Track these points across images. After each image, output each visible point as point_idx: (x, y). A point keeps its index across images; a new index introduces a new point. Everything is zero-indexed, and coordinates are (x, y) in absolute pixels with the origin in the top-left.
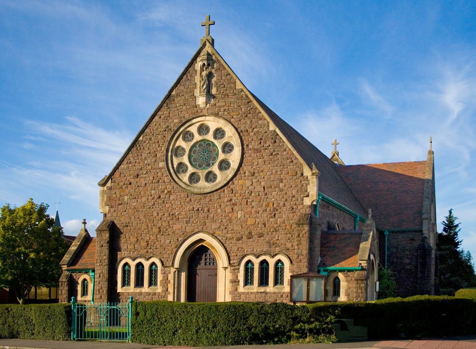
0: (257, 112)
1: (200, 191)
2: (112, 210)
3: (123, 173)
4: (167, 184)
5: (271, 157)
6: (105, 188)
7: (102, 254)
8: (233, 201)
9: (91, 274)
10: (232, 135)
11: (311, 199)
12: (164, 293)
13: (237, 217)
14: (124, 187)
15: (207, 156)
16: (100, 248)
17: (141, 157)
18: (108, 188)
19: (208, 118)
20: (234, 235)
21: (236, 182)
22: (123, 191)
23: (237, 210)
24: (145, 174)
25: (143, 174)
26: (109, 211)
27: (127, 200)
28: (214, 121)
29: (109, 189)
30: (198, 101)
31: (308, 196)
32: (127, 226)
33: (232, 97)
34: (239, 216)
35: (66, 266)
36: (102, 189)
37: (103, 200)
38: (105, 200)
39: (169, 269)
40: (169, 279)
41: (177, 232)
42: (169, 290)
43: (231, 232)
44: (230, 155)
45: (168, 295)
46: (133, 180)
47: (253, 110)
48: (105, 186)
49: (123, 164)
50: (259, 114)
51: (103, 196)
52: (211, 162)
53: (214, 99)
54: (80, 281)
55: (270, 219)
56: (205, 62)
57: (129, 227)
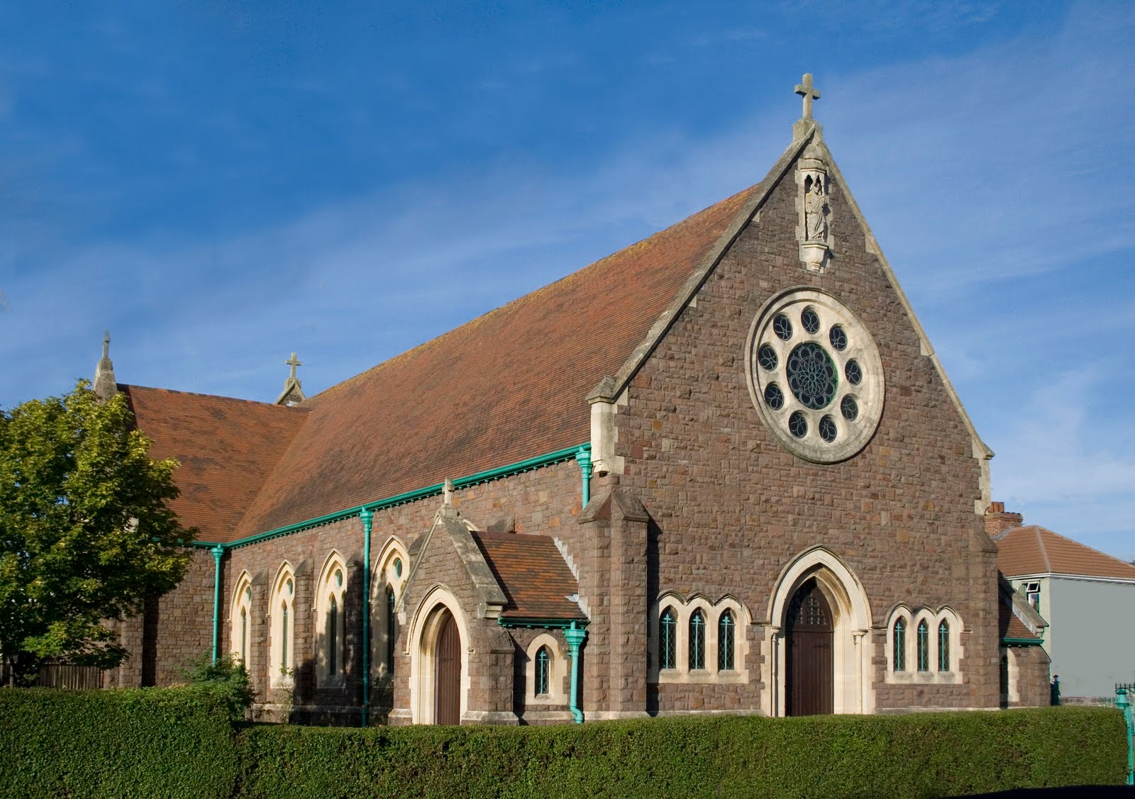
0: (901, 312)
1: (815, 455)
2: (633, 468)
3: (655, 380)
4: (751, 426)
5: (927, 409)
6: (615, 409)
7: (631, 583)
8: (872, 489)
9: (573, 633)
10: (862, 347)
11: (984, 503)
12: (754, 687)
13: (879, 524)
14: (659, 415)
15: (817, 380)
16: (627, 565)
17: (696, 350)
18: (622, 411)
19: (823, 297)
20: (877, 561)
21: (875, 448)
22: (658, 425)
23: (879, 507)
24: (705, 393)
25: (700, 392)
26: (627, 470)
27: (668, 449)
28: (832, 309)
29: (624, 413)
30: (804, 254)
31: (980, 498)
32: (671, 515)
33: (861, 266)
34: (883, 523)
35: (500, 608)
36: (608, 411)
37: (610, 438)
38: (616, 439)
39: (761, 629)
40: (762, 654)
41: (776, 542)
42: (763, 680)
43: (872, 554)
44: (861, 389)
45: (762, 691)
46: (680, 401)
47: (894, 304)
48: (614, 403)
49: (655, 357)
50: (905, 318)
51: (610, 430)
52: (825, 395)
53: (831, 258)
54: (531, 652)
55: (931, 535)
56: (810, 173)
57: (674, 519)
